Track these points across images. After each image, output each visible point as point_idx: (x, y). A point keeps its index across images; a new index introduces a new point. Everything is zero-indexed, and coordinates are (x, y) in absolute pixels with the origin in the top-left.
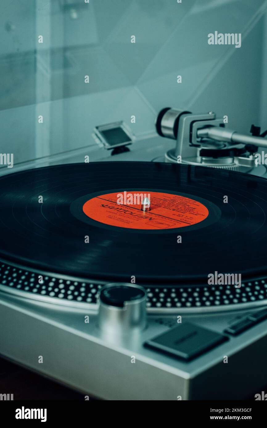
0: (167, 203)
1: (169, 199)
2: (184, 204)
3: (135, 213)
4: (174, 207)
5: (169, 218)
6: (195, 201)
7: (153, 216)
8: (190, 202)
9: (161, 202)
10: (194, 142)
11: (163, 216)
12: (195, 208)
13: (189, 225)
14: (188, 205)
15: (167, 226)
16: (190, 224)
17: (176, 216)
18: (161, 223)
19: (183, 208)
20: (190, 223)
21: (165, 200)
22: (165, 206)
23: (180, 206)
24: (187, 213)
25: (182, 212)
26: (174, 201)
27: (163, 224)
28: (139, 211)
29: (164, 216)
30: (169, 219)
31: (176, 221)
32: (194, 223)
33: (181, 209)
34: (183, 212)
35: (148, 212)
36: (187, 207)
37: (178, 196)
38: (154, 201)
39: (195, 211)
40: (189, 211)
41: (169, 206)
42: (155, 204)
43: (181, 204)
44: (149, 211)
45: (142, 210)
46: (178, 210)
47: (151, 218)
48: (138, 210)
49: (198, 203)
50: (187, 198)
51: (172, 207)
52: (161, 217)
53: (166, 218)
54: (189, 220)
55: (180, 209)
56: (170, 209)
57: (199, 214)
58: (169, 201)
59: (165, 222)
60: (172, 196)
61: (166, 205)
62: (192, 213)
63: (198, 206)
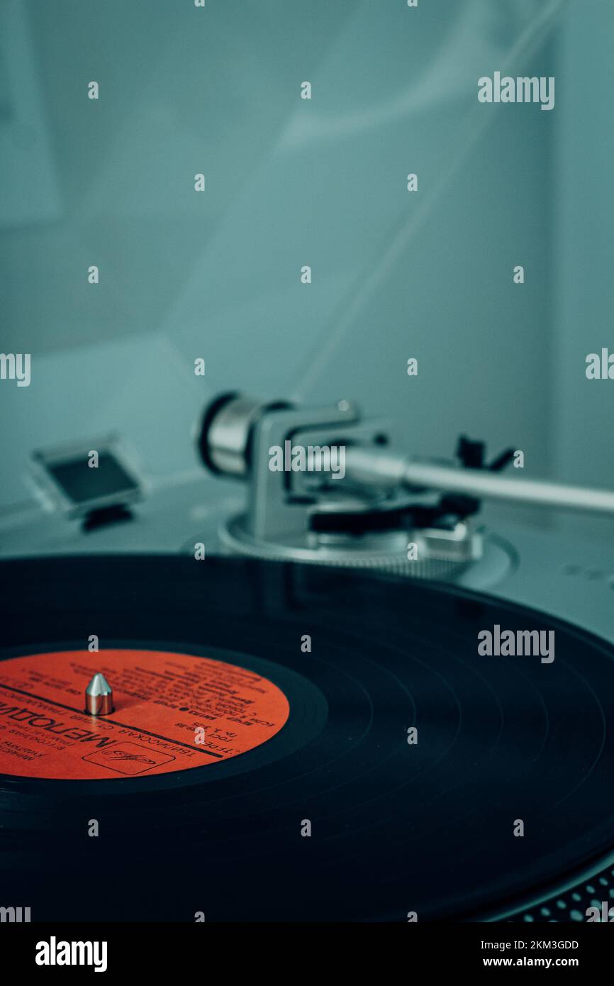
0: (171, 685)
1: (181, 672)
2: (221, 689)
3: (62, 724)
4: (187, 700)
5: (162, 738)
6: (258, 677)
7: (114, 733)
8: (241, 682)
9: (153, 684)
10: (299, 489)
11: (145, 732)
12: (250, 702)
13: (216, 759)
14: (235, 692)
15: (145, 766)
16: (220, 756)
17: (185, 728)
18: (130, 757)
19: (214, 703)
20: (219, 753)
21: (168, 676)
22: (161, 697)
23: (209, 695)
24: (223, 717)
25: (207, 717)
26: (192, 677)
27: (135, 758)
28: (79, 715)
29: (149, 730)
30: (161, 741)
31: (180, 747)
32: (234, 754)
33: (207, 706)
34: (210, 715)
35: (106, 717)
36: (228, 697)
37: (209, 661)
38: (133, 681)
39: (249, 711)
40: (231, 713)
41: (173, 697)
42: (132, 691)
43: (213, 689)
44: (109, 714)
45: (88, 713)
46: (198, 711)
47: (108, 739)
48: (76, 714)
49: (266, 684)
50: (237, 669)
51: (182, 701)
52: (139, 733)
53: (152, 738)
54: (222, 744)
55: (203, 707)
56: (174, 707)
57: (257, 721)
58: (180, 679)
59: (144, 752)
60: (189, 662)
61: (164, 695)
62: (238, 717)
63: (263, 692)
